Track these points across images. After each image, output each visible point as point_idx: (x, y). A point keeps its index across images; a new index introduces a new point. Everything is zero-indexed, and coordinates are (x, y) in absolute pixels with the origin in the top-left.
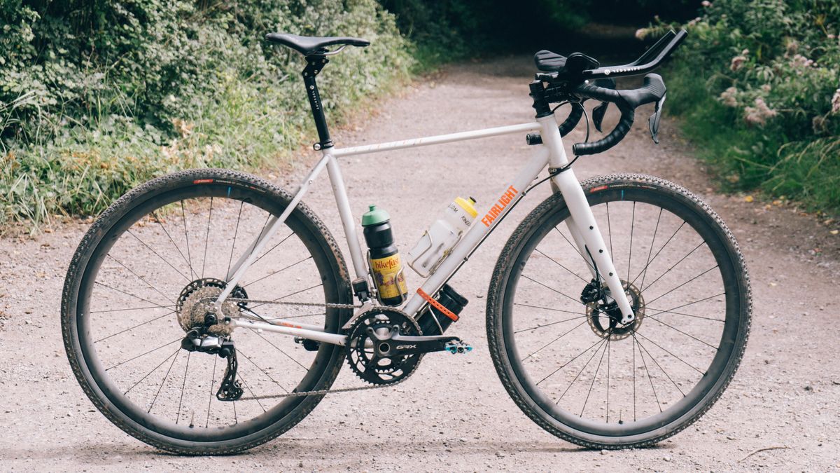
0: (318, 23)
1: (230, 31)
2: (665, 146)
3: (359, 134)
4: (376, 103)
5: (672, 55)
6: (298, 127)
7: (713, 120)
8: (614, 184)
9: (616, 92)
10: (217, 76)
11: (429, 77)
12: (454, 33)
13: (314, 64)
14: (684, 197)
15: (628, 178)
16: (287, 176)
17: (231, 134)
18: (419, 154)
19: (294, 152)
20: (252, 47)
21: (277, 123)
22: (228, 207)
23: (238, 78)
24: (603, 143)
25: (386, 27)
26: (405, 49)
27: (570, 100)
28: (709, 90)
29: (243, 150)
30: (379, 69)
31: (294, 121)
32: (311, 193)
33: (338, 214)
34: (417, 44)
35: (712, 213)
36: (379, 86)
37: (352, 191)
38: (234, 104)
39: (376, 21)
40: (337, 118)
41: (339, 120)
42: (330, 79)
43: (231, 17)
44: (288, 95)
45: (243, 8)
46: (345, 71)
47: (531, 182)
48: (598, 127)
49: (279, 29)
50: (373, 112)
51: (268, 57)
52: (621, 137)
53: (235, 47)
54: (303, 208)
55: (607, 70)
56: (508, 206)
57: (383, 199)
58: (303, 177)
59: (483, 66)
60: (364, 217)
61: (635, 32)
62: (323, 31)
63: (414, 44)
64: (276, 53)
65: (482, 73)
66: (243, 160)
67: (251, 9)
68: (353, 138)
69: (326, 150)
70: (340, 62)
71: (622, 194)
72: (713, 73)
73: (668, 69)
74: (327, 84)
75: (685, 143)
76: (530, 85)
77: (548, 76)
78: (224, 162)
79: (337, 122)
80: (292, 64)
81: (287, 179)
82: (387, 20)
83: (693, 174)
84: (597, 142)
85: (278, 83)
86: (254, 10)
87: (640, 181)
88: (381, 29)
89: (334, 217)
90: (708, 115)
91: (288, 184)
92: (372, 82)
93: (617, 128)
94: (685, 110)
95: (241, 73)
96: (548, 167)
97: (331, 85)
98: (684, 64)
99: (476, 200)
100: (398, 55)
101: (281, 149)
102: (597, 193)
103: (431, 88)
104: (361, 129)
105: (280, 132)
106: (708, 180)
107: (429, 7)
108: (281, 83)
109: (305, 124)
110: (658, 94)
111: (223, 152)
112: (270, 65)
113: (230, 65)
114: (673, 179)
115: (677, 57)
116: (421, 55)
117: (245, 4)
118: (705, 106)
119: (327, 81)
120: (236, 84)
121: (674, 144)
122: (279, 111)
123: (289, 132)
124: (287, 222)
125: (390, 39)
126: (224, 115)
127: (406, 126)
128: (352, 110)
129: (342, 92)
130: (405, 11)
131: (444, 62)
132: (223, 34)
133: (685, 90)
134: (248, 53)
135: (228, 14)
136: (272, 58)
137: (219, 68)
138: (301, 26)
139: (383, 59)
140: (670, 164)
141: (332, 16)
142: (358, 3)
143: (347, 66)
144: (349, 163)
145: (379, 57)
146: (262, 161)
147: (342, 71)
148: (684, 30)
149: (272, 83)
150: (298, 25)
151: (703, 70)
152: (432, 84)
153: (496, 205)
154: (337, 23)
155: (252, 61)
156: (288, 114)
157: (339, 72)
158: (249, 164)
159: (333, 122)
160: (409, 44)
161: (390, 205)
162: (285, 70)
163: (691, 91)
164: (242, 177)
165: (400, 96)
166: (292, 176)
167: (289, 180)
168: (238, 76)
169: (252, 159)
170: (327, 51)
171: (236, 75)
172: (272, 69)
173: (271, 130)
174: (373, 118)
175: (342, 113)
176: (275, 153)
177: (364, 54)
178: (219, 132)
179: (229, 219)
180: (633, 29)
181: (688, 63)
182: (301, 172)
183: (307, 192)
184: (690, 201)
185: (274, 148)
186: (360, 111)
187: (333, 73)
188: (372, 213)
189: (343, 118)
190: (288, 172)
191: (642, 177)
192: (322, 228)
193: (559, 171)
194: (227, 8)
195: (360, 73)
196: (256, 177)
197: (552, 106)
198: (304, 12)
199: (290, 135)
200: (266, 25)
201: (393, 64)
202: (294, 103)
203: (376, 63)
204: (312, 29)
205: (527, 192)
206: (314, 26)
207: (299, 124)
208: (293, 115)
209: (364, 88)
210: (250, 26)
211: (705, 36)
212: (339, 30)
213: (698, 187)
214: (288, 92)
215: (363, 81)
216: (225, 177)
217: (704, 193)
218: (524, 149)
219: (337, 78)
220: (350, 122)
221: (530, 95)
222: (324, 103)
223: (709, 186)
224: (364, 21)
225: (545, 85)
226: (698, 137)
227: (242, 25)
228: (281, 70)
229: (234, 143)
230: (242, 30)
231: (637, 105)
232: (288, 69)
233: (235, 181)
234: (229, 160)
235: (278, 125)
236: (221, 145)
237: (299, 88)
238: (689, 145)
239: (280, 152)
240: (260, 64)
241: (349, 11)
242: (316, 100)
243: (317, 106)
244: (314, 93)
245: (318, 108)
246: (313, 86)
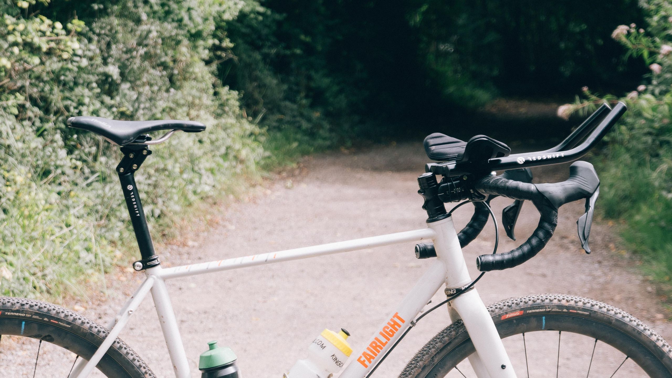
0: (136, 105)
1: (20, 118)
2: (600, 259)
3: (193, 251)
4: (215, 210)
5: (605, 138)
6: (112, 243)
7: (663, 223)
8: (532, 308)
9: (532, 187)
10: (4, 178)
11: (284, 174)
12: (316, 115)
13: (132, 156)
14: (625, 324)
15: (551, 301)
16: (98, 308)
17: (24, 253)
18: (273, 276)
19: (107, 275)
20: (49, 138)
21: (84, 238)
22: (22, 349)
23: (33, 180)
24: (517, 254)
25: (227, 109)
26: (253, 137)
27: (472, 197)
28: (657, 184)
29: (39, 274)
30: (218, 165)
31: (107, 234)
32: (132, 329)
33: (168, 356)
34: (268, 130)
35: (664, 345)
36: (219, 187)
37: (185, 325)
38: (26, 213)
39: (213, 101)
40: (163, 230)
41: (166, 232)
42: (154, 179)
43: (21, 98)
44: (98, 201)
45: (37, 86)
46: (174, 167)
47: (422, 307)
48: (510, 233)
49: (84, 113)
50: (211, 220)
51: (70, 152)
52: (541, 245)
53: (27, 138)
54: (121, 347)
55: (520, 158)
56: (393, 340)
57: (226, 335)
58: (119, 308)
59: (356, 158)
60: (201, 357)
61: (556, 110)
62: (144, 115)
63: (264, 130)
64: (82, 145)
65: (354, 166)
66: (40, 287)
67: (47, 88)
68: (185, 256)
69: (149, 270)
70: (166, 155)
71: (544, 321)
72: (662, 162)
73: (602, 157)
74: (149, 185)
75: (626, 255)
76: (419, 179)
77: (442, 167)
78: (16, 291)
79: (164, 235)
80: (103, 159)
81: (98, 311)
82: (227, 100)
83: (638, 296)
84: (509, 253)
85: (84, 184)
86: (51, 90)
87: (567, 304)
88: (219, 111)
89: (162, 360)
90: (657, 218)
91: (100, 318)
92: (208, 182)
93: (535, 234)
94: (626, 211)
95: (35, 172)
96: (444, 287)
97: (155, 186)
98: (623, 150)
99: (350, 334)
100: (244, 145)
101: (90, 271)
102: (510, 321)
103: (287, 188)
104: (196, 244)
105: (88, 250)
106: (657, 304)
107: (283, 81)
108: (88, 185)
109: (121, 239)
110: (588, 188)
111: (13, 278)
112: (74, 161)
113: (21, 163)
114: (611, 303)
115: (614, 141)
116: (273, 144)
117: (40, 82)
118: (651, 206)
119: (150, 182)
120: (30, 187)
121: (612, 256)
122: (87, 221)
123: (102, 248)
124: (100, 366)
125: (232, 125)
126: (14, 228)
127: (256, 240)
128: (183, 219)
129: (169, 195)
130: (251, 86)
131: (304, 153)
132: (11, 121)
133: (626, 185)
134: (45, 146)
135: (18, 94)
136: (77, 152)
137: (6, 166)
138: (114, 109)
139: (223, 150)
140: (607, 283)
141: (154, 96)
142: (189, 78)
143: (176, 161)
144: (180, 289)
145: (218, 148)
146: (65, 289)
147: (170, 167)
148: (622, 103)
149: (76, 184)
150: (110, 108)
151: (648, 158)
152: (289, 183)
153: (376, 339)
154: (161, 104)
155: (50, 157)
156: (99, 226)
157: (164, 170)
158: (48, 292)
159: (159, 235)
160: (257, 130)
161: (236, 343)
162: (93, 167)
163: (632, 187)
164: (40, 308)
165: (247, 199)
166: (104, 307)
167: (102, 313)
168: (32, 176)
169: (52, 285)
170: (149, 139)
171: (30, 175)
172: (76, 168)
173: (77, 247)
174: (211, 229)
175: (170, 223)
176: (82, 277)
177: (198, 144)
178: (7, 250)
179: (24, 365)
180: (554, 106)
181: (628, 150)
182: (117, 301)
183: (125, 327)
184: (634, 329)
185: (80, 270)
186: (194, 219)
187: (157, 170)
188: (212, 353)
189: (172, 230)
190: (101, 302)
191: (570, 298)
192: (146, 373)
193: (460, 292)
194: (16, 87)
195: (193, 170)
196: (59, 308)
197: (448, 206)
198: (117, 90)
199: (102, 253)
200: (67, 108)
201: (236, 157)
202: (107, 211)
203: (214, 156)
204: (128, 113)
205: (418, 320)
206: (131, 109)
207: (114, 239)
208: (106, 226)
209: (199, 190)
210: (47, 111)
211: (651, 112)
212: (165, 114)
213: (644, 313)
214: (98, 196)
215: (197, 180)
216: (17, 308)
217: (652, 320)
218: (412, 267)
219: (163, 177)
220: (181, 235)
221: (419, 192)
222: (146, 210)
223: (659, 311)
224: (197, 101)
225: (439, 179)
226: (644, 247)
227: (36, 109)
228: (89, 168)
229: (27, 266)
230: (35, 116)
231: (561, 204)
232: (97, 166)
233: (31, 313)
234: (21, 288)
235: (86, 240)
236: (9, 267)
237: (112, 192)
238: (631, 258)
239: (90, 276)
240: (61, 160)
241: (178, 88)
242: (135, 204)
243: (137, 212)
244: (132, 195)
245: (139, 215)
246: (131, 186)
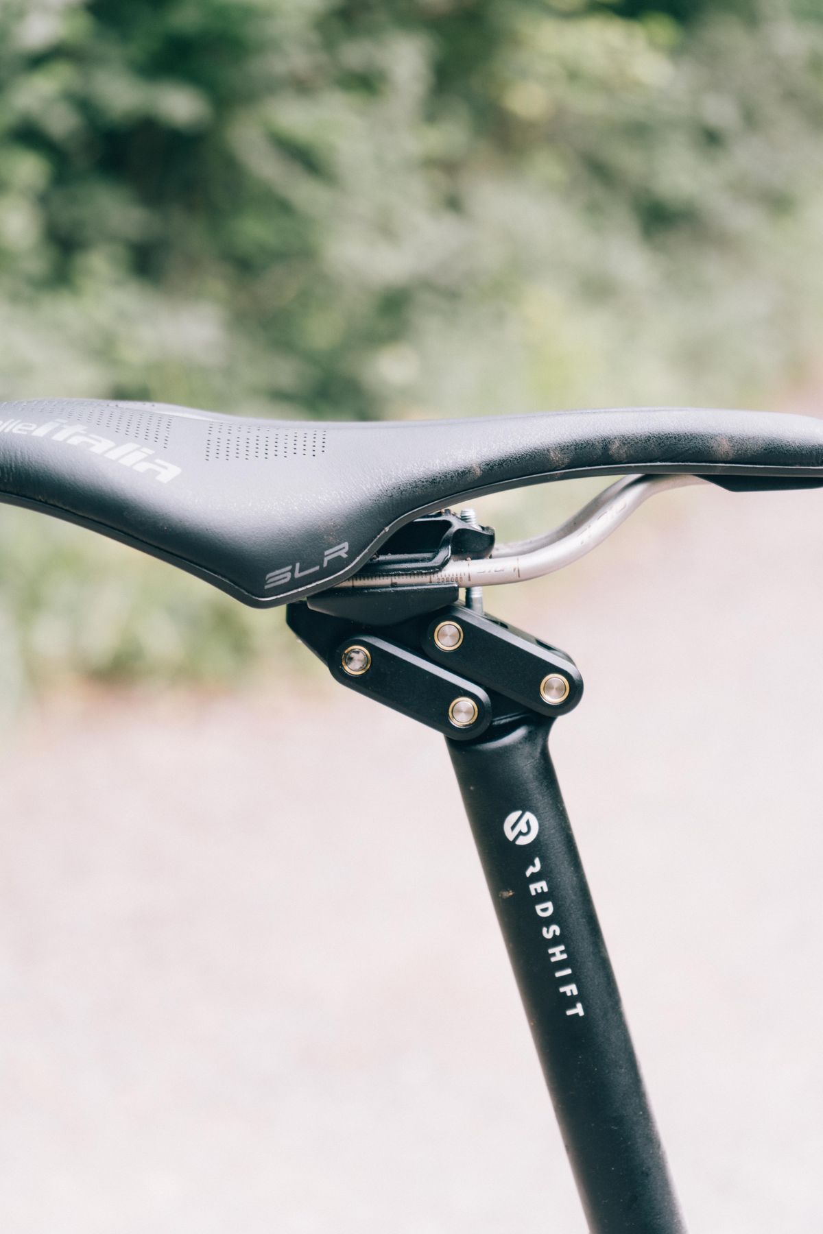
170: (475, 545)
242: (555, 941)
243: (571, 989)
244: (536, 878)
245: (579, 1010)
246: (529, 816)
